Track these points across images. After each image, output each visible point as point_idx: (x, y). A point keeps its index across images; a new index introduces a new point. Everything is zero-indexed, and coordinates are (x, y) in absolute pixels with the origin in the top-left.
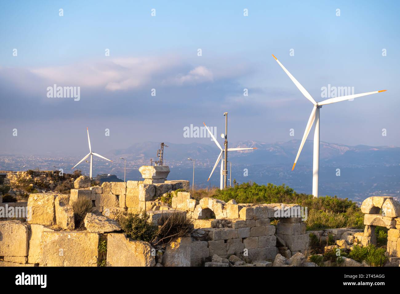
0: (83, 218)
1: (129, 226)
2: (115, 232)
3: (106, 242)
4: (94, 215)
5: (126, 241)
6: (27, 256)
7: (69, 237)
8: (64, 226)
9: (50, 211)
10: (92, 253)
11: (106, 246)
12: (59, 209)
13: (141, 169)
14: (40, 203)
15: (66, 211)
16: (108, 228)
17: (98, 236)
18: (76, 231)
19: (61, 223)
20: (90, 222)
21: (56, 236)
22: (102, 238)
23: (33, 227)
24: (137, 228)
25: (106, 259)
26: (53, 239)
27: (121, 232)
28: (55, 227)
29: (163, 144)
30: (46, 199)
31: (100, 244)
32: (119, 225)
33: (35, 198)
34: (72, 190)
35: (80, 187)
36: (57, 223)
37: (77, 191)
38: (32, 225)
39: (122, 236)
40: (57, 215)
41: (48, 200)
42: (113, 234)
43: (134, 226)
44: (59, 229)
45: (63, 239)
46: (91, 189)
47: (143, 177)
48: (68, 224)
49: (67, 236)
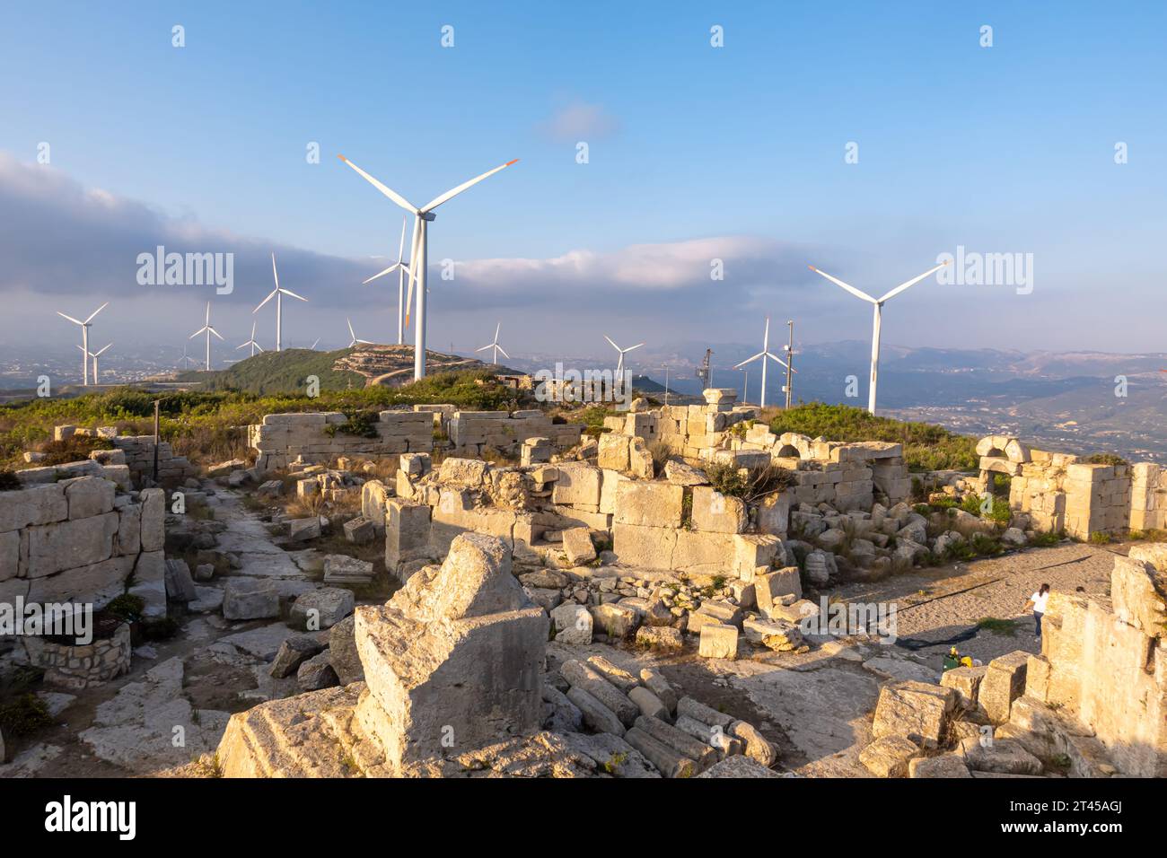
0: (663, 466)
1: (720, 479)
2: (702, 484)
3: (691, 497)
4: (677, 464)
5: (716, 496)
6: (598, 505)
7: (649, 488)
8: (642, 474)
9: (624, 454)
10: (675, 508)
11: (691, 500)
12: (635, 454)
13: (705, 393)
14: (613, 445)
15: (644, 456)
16: (694, 479)
17: (682, 489)
18: (655, 481)
19: (638, 470)
20: (674, 472)
21: (634, 487)
22: (687, 491)
23: (605, 472)
24: (728, 482)
25: (691, 515)
26: (631, 490)
27: (709, 485)
28: (631, 473)
30: (619, 441)
31: (684, 499)
32: (706, 477)
33: (607, 439)
34: (629, 415)
35: (637, 411)
36: (632, 468)
37: (634, 415)
38: (604, 470)
39: (710, 489)
40: (632, 460)
41: (621, 442)
42: (699, 487)
43: (725, 478)
44: (635, 478)
45: (641, 491)
46: (649, 413)
47: (708, 401)
48: (646, 473)
49: (646, 488)
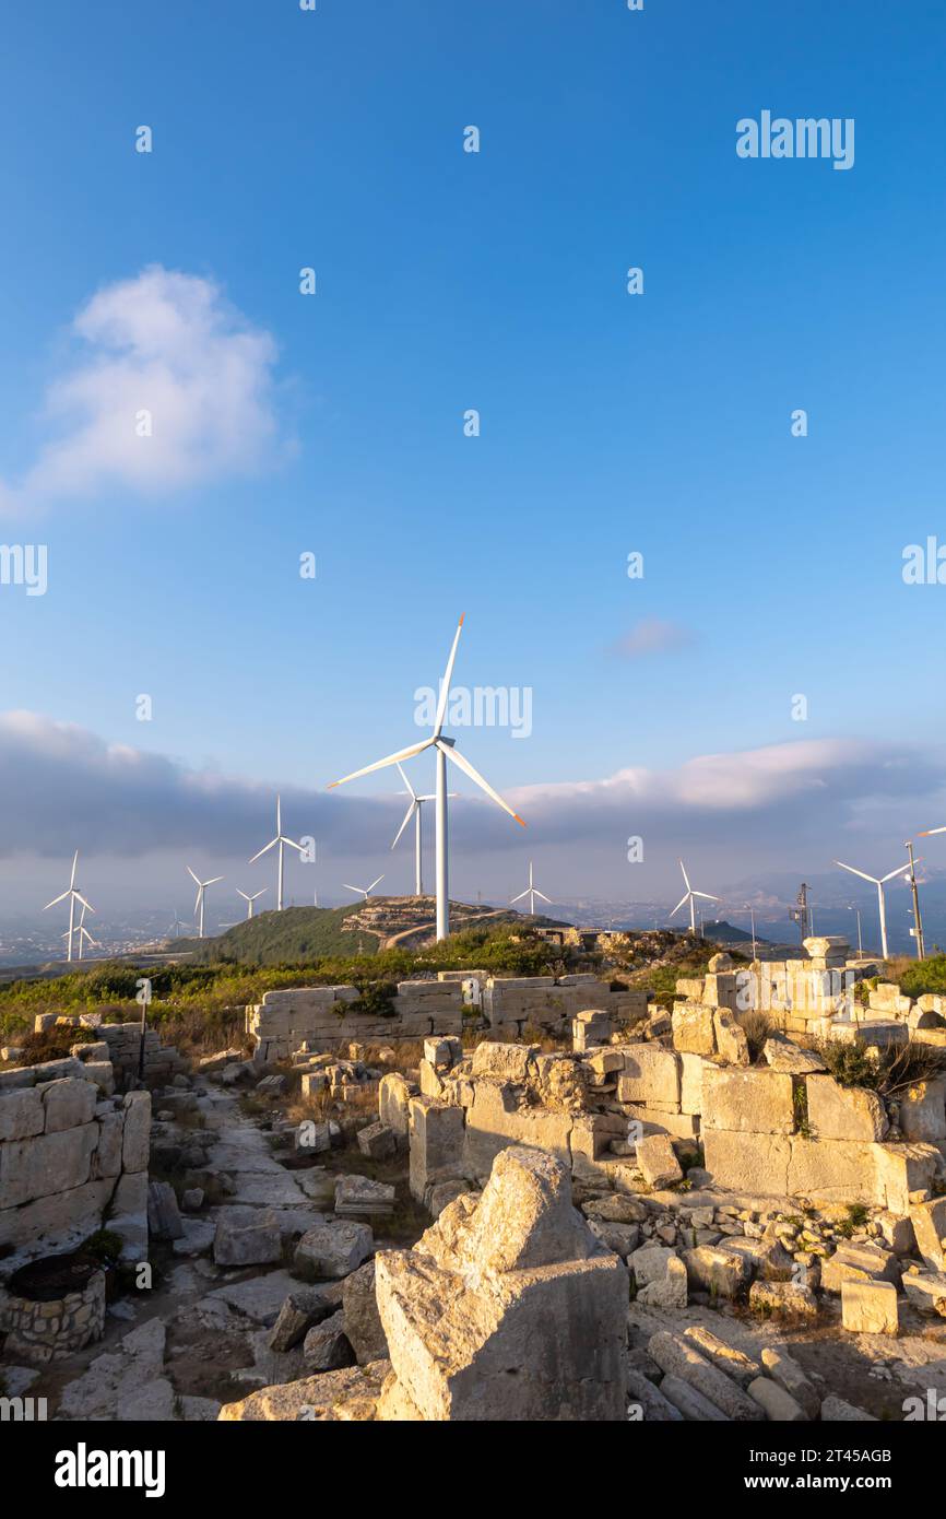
0: (762, 1047)
1: (840, 1064)
2: (817, 1072)
3: (805, 1090)
4: (779, 1043)
5: (838, 1089)
6: (679, 1103)
7: (746, 1079)
8: (733, 1058)
9: (708, 1032)
10: (784, 1106)
11: (805, 1095)
12: (722, 1031)
13: (806, 943)
14: (691, 1020)
15: (734, 1034)
16: (806, 1065)
17: (790, 1079)
18: (752, 1068)
19: (728, 1054)
20: (776, 1055)
21: (725, 1077)
22: (798, 1082)
23: (685, 1058)
24: (852, 1068)
25: (807, 1115)
26: (720, 1081)
27: (827, 1072)
28: (718, 1058)
29: (804, 885)
30: (699, 1014)
31: (795, 1092)
32: (821, 1061)
33: (683, 1010)
34: (707, 976)
35: (718, 971)
36: (721, 1050)
37: (715, 977)
38: (682, 1055)
39: (830, 1079)
40: (718, 1039)
41: (702, 1016)
42: (814, 1076)
43: (847, 1063)
44: (724, 1064)
45: (735, 1083)
46: (734, 973)
47: (811, 954)
48: (739, 1056)
49: (742, 1078)
